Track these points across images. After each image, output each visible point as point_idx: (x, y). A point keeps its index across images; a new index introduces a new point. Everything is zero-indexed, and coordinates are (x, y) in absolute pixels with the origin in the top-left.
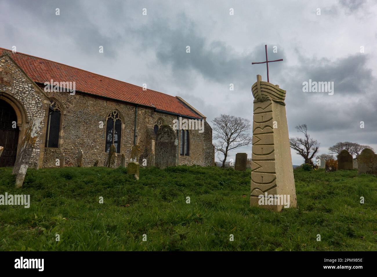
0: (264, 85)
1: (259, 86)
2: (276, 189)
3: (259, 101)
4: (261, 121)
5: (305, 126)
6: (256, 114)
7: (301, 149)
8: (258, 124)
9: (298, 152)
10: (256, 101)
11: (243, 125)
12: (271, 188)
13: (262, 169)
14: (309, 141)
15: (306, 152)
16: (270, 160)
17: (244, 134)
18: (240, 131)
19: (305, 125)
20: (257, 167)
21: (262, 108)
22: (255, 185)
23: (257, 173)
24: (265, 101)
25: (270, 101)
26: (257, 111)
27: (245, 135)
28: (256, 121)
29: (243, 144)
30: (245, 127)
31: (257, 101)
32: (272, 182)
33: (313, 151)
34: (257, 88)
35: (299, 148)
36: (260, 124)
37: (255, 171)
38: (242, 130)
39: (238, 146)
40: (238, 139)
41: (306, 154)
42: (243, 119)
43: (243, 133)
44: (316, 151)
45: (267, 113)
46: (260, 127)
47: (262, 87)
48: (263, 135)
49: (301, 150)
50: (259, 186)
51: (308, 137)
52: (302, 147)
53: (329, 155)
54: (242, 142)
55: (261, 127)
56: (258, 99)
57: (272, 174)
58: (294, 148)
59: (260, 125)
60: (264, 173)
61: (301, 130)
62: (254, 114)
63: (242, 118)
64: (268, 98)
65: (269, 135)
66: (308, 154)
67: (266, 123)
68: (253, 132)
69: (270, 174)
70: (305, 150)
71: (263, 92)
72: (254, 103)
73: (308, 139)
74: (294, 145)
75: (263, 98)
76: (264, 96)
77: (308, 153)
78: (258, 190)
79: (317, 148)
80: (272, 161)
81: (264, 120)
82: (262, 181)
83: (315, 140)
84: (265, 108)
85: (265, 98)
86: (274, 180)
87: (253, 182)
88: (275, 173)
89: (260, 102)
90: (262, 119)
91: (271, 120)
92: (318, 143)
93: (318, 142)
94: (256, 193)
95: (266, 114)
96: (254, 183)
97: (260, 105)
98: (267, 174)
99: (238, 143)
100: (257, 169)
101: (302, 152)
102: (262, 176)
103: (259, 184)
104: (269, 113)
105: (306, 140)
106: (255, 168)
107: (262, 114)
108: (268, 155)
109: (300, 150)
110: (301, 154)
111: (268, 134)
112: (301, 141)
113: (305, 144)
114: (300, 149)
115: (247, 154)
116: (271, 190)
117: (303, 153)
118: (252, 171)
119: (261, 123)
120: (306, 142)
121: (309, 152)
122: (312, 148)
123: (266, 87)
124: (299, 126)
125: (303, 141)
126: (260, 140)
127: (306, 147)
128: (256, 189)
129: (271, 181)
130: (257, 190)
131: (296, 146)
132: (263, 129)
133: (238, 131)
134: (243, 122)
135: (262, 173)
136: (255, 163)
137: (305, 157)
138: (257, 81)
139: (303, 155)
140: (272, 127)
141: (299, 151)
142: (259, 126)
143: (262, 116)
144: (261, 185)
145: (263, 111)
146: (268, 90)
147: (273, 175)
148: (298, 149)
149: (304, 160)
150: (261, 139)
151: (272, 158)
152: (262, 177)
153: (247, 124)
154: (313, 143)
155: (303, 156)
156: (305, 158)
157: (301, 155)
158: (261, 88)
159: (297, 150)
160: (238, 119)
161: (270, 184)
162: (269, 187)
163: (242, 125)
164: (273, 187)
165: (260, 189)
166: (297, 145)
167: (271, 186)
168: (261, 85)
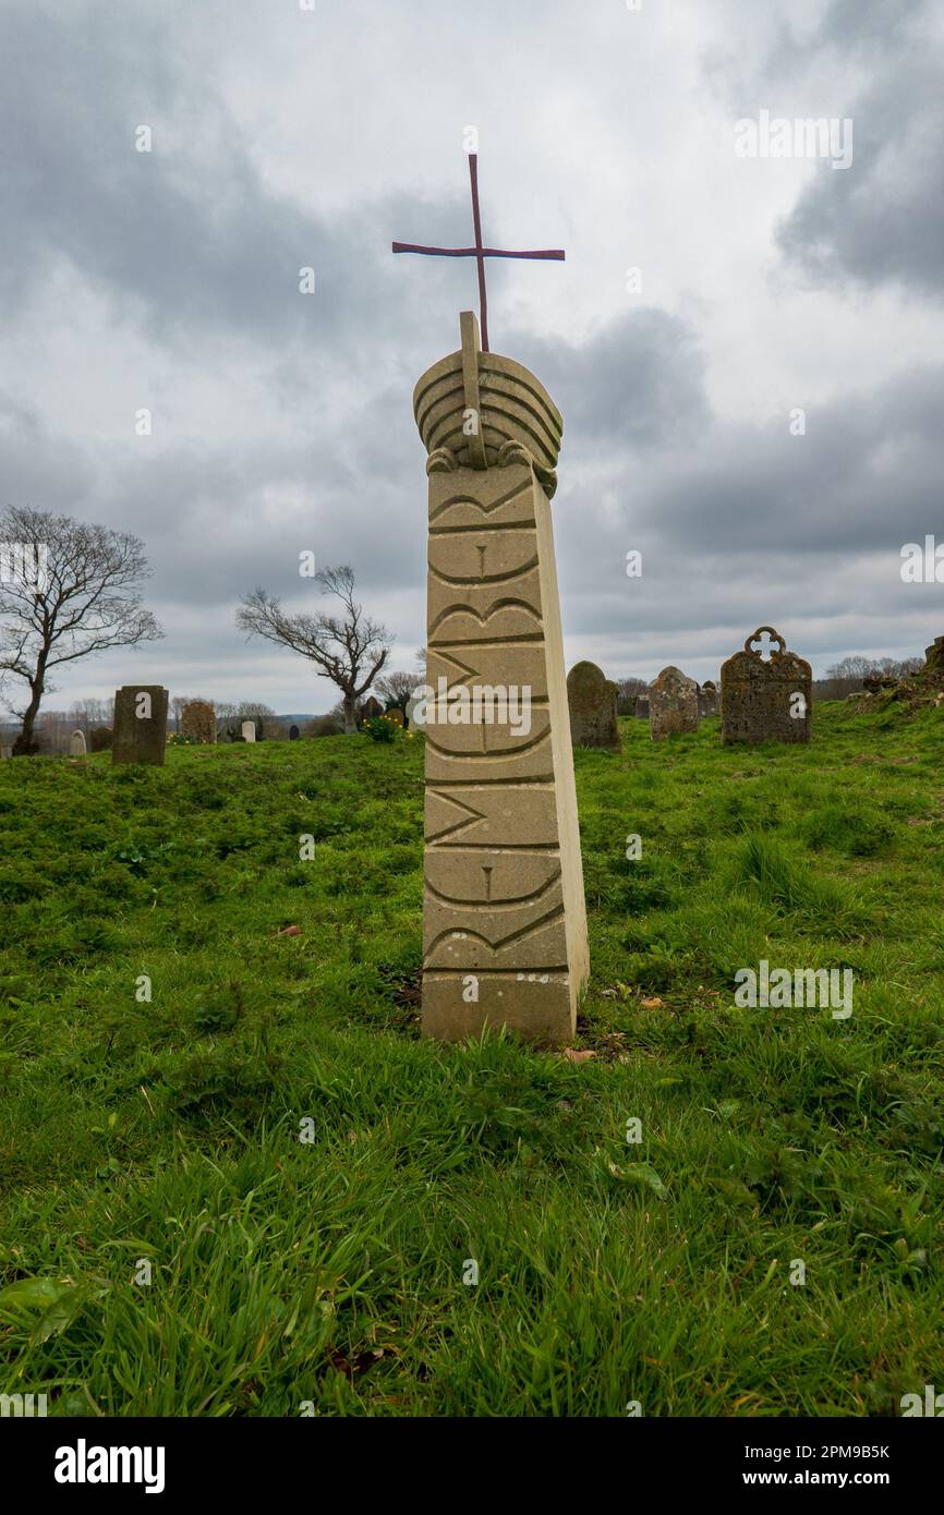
0: (497, 373)
1: (472, 379)
2: (562, 926)
3: (460, 464)
4: (475, 572)
5: (347, 573)
6: (443, 530)
7: (332, 659)
8: (458, 587)
9: (322, 668)
10: (445, 462)
11: (114, 560)
12: (538, 921)
13: (486, 827)
14: (361, 629)
15: (350, 668)
16: (528, 780)
17: (118, 598)
18: (99, 583)
19: (347, 569)
20: (458, 822)
21: (477, 503)
22: (451, 917)
23: (460, 850)
24: (496, 463)
25: (524, 467)
26: (451, 517)
27: (124, 603)
28: (449, 574)
29: (115, 640)
30: (123, 568)
31: (450, 462)
32: (538, 894)
33: (373, 664)
34: (461, 388)
35: (326, 655)
36: (468, 587)
37: (446, 839)
38: (110, 579)
39: (91, 649)
40: (93, 620)
41: (350, 674)
42: (113, 534)
43: (114, 592)
44: (380, 665)
45: (509, 531)
46: (471, 604)
47: (489, 385)
48: (486, 651)
49: (332, 663)
50: (469, 917)
51: (356, 615)
52: (336, 649)
53: (416, 677)
54: (111, 631)
55: (478, 609)
56: (455, 452)
57: (540, 853)
58: (308, 654)
59: (469, 596)
60: (497, 852)
61: (333, 585)
62: (432, 531)
63: (107, 530)
64: (514, 452)
65: (522, 652)
66: (354, 676)
67: (506, 583)
68: (430, 633)
69: (530, 853)
70: (347, 662)
71: (491, 413)
72: (433, 469)
73: (356, 620)
74: (308, 644)
75: (486, 445)
76: (496, 438)
77: (355, 670)
78: (464, 936)
79: (384, 654)
80: (537, 787)
81: (490, 571)
82: (489, 890)
83: (379, 626)
84: (496, 505)
85: (498, 450)
86: (550, 882)
87: (434, 899)
88: (555, 846)
89: (467, 465)
90: (482, 560)
91: (533, 571)
92: (389, 635)
93: (390, 630)
94: (457, 955)
95: (504, 535)
96: (445, 905)
97: (466, 482)
98: (513, 856)
99: (93, 634)
100: (459, 832)
101: (336, 668)
102: (488, 866)
103: (469, 909)
104: (520, 531)
105: (350, 624)
106: (448, 825)
107: (482, 533)
108: (515, 757)
109: (328, 659)
110: (331, 675)
111: (516, 645)
112: (332, 627)
113: (345, 639)
114: (329, 657)
115: (167, 692)
116: (535, 933)
117: (340, 671)
118: (428, 841)
119: (476, 587)
120: (350, 631)
121: (359, 668)
122: (368, 654)
123: (508, 391)
124: (326, 573)
125: (341, 628)
126: (470, 677)
127: (350, 650)
128: (456, 936)
129: (537, 888)
130: (459, 941)
131: (314, 645)
132: (484, 619)
133: (91, 585)
134: (114, 544)
135: (487, 850)
136: (444, 800)
137: (346, 684)
138: (461, 348)
139: (339, 680)
140: (535, 607)
141: (327, 665)
142: (462, 601)
143: (482, 549)
144: (482, 910)
145: (488, 518)
146: (517, 406)
147: (546, 860)
148: (322, 656)
149: (343, 695)
150: (476, 669)
151: (541, 773)
152: (488, 870)
153: (131, 558)
154: (372, 633)
155: (339, 684)
156: (343, 689)
157: (333, 677)
158: (484, 389)
159: (320, 661)
160: (92, 535)
161: (531, 904)
162: (526, 922)
163: (108, 559)
164: (548, 917)
165: (475, 934)
166: (318, 642)
167: (538, 915)
168: (484, 375)
